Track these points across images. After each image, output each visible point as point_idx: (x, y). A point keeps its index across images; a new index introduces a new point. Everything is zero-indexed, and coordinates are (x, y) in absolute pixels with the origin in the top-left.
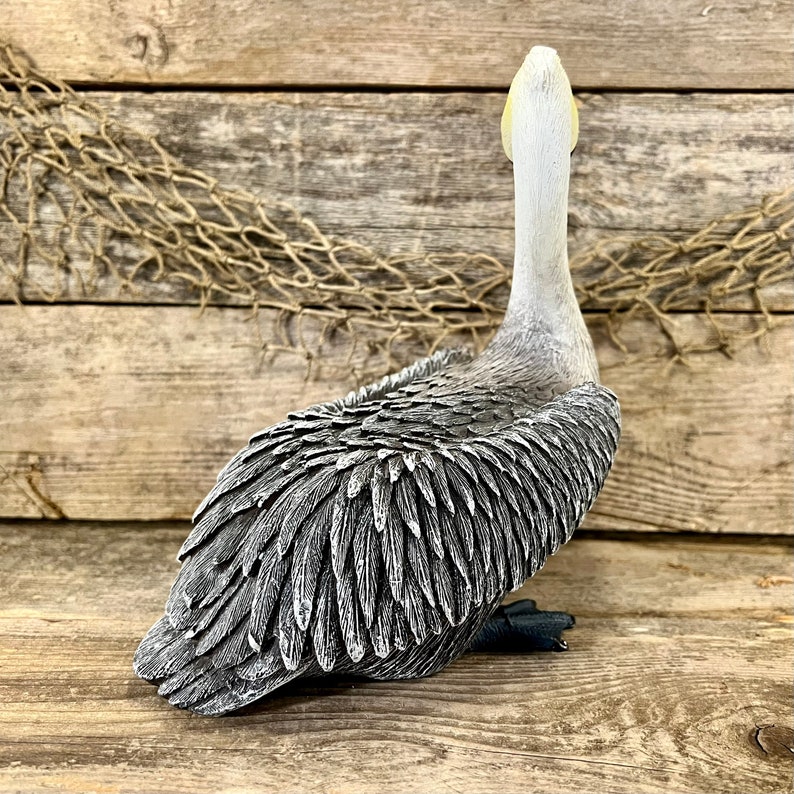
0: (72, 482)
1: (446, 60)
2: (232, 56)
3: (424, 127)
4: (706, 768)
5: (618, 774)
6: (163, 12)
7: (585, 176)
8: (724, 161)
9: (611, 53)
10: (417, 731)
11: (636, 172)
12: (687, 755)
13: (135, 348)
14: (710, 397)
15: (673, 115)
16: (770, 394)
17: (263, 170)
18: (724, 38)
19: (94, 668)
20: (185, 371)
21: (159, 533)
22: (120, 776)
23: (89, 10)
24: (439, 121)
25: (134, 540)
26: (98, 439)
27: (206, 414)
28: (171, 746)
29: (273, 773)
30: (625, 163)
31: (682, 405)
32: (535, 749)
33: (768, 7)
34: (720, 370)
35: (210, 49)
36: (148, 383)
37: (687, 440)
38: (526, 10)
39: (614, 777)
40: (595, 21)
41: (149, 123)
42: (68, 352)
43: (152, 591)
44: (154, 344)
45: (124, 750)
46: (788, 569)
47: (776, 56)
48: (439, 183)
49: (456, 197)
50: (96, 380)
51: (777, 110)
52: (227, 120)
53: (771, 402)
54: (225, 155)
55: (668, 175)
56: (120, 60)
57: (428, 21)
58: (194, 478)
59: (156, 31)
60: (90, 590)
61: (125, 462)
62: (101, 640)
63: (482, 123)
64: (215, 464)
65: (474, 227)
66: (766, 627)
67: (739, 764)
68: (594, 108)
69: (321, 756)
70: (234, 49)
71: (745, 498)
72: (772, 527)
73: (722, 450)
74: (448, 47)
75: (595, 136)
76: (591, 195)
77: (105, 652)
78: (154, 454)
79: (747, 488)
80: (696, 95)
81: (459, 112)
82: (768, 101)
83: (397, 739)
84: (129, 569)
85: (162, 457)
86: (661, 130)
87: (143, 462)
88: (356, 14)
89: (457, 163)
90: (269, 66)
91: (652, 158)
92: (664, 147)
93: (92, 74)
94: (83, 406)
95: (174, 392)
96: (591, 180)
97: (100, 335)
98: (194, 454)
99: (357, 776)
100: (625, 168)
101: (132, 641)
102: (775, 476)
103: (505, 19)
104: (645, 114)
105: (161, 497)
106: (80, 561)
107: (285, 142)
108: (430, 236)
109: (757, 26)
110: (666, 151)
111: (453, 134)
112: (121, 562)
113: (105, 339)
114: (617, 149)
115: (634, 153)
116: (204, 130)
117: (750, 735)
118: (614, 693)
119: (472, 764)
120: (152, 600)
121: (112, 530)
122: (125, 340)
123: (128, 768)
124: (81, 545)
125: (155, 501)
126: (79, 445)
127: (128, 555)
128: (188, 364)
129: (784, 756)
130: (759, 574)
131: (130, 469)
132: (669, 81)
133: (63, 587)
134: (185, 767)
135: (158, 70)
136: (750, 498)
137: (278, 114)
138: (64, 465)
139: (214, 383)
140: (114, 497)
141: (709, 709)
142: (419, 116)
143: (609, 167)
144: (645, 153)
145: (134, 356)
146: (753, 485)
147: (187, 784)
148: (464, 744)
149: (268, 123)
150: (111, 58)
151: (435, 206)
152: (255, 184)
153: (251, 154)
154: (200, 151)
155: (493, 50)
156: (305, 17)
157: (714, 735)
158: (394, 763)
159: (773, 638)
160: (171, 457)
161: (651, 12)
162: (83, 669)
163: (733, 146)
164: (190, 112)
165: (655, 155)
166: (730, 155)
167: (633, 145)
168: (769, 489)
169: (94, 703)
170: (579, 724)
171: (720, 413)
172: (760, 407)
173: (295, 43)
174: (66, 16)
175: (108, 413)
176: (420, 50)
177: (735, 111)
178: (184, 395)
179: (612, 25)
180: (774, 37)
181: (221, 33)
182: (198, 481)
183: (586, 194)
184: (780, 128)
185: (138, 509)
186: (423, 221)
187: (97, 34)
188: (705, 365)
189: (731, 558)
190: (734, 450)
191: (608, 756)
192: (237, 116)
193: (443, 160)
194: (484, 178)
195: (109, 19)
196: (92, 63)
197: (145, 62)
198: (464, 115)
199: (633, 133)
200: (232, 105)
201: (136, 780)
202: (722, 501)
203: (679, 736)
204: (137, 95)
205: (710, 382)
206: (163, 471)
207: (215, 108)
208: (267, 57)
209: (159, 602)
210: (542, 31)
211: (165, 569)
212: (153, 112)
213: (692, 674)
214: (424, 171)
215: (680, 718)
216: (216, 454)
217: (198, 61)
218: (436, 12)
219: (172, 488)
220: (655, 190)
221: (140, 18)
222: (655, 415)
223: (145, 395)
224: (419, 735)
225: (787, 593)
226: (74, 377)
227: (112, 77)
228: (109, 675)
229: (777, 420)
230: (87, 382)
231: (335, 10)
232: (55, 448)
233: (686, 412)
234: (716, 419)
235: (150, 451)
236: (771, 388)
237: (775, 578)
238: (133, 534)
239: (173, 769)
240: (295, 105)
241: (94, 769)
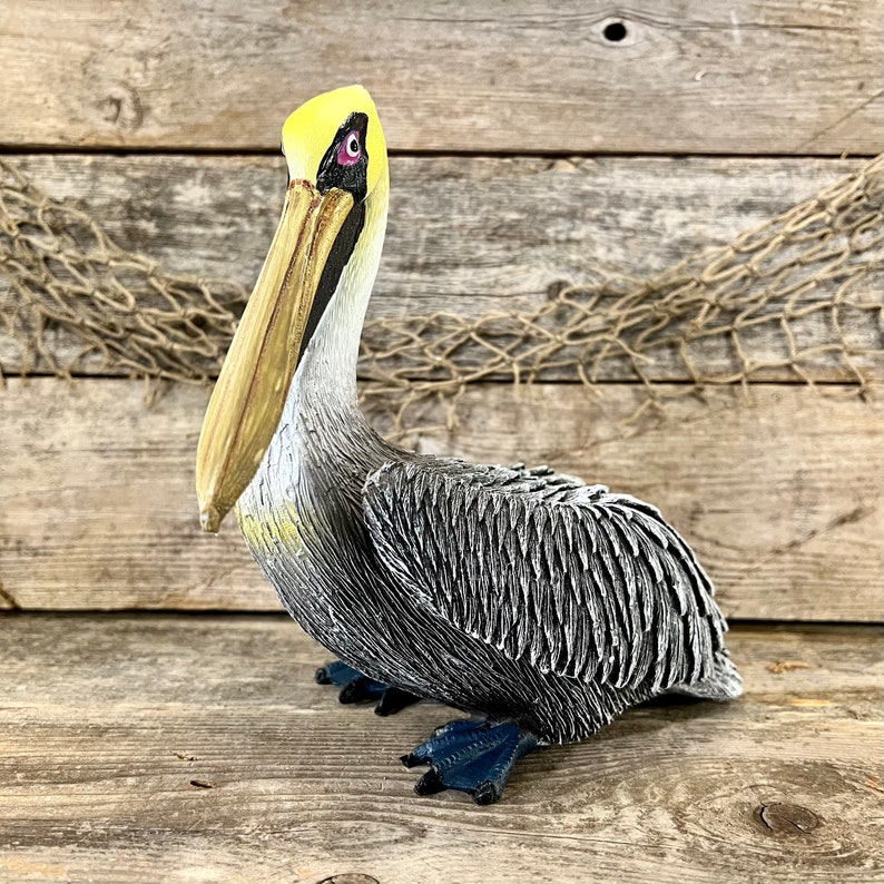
0: (27, 568)
1: (432, 123)
2: (209, 119)
3: (408, 192)
4: (705, 844)
5: (611, 851)
6: (138, 75)
7: (578, 242)
8: (723, 226)
9: (603, 116)
10: (395, 811)
11: (631, 237)
12: (686, 832)
13: (99, 423)
14: (715, 472)
15: (668, 180)
16: (779, 469)
17: (240, 236)
18: (718, 103)
19: (44, 754)
20: (154, 447)
21: (120, 624)
22: (68, 858)
23: (61, 73)
24: (425, 185)
25: (92, 631)
26: (56, 521)
27: (174, 493)
28: (125, 828)
29: (236, 853)
30: (619, 228)
31: (684, 481)
32: (523, 828)
33: (762, 72)
34: (724, 443)
35: (186, 112)
36: (113, 461)
37: (693, 519)
38: (514, 74)
39: (606, 853)
40: (586, 86)
41: (121, 186)
42: (27, 427)
43: (111, 680)
44: (120, 419)
45: (74, 832)
46: (803, 656)
47: (772, 121)
48: (426, 249)
49: (443, 263)
50: (57, 457)
51: (776, 175)
52: (203, 184)
53: (782, 477)
54: (200, 220)
55: (665, 241)
56: (92, 123)
57: (413, 85)
58: (160, 563)
59: (130, 94)
60: (42, 679)
61: (84, 546)
62: (53, 726)
63: (470, 188)
64: (184, 547)
65: (463, 295)
66: (777, 711)
67: (742, 839)
68: (587, 172)
69: (290, 836)
70: (211, 112)
71: (754, 581)
72: (787, 612)
73: (730, 529)
74: (434, 111)
75: (587, 201)
76: (584, 261)
77: (56, 738)
78: (117, 537)
79: (758, 570)
80: (692, 159)
81: (446, 176)
82: (765, 165)
83: (373, 819)
84: (87, 658)
85: (125, 541)
86: (656, 195)
87: (105, 545)
88: (339, 77)
89: (444, 228)
90: (247, 128)
91: (647, 223)
92: (659, 212)
93: (62, 138)
94: (41, 486)
95: (140, 469)
96: (584, 246)
97: (61, 409)
98: (160, 536)
99: (328, 855)
100: (618, 234)
101: (87, 727)
102: (788, 557)
103: (493, 82)
104: (639, 178)
105: (123, 584)
106: (32, 651)
107: (264, 207)
108: (416, 304)
109: (752, 91)
110: (662, 216)
111: (440, 199)
112: (78, 652)
113: (68, 414)
114: (611, 215)
115: (629, 218)
116: (179, 194)
117: (754, 813)
118: (610, 774)
119: (452, 842)
120: (111, 688)
121: (69, 621)
122: (89, 414)
123: (77, 849)
124: (35, 636)
125: (117, 589)
126: (36, 528)
127: (86, 644)
128: (156, 439)
129: (791, 832)
130: (771, 660)
131: (91, 553)
132: (663, 146)
133: (14, 676)
134: (140, 848)
135: (131, 133)
136: (761, 581)
137: (256, 178)
138: (19, 550)
139: (184, 459)
140: (73, 584)
141: (713, 788)
142: (404, 180)
143: (603, 233)
144: (640, 218)
145: (98, 431)
146: (765, 567)
147: (142, 864)
148: (445, 824)
149: (245, 187)
150: (81, 121)
151: (421, 273)
152: (231, 249)
153: (228, 219)
154: (174, 216)
155: (481, 113)
156: (285, 80)
157: (716, 813)
158: (368, 841)
159: (783, 721)
160: (135, 541)
161: (642, 77)
162: (32, 754)
163: (731, 210)
164: (164, 175)
165: (650, 220)
166: (727, 220)
167: (627, 209)
168: (782, 570)
169: (42, 788)
170: (571, 803)
171: (726, 489)
172: (768, 483)
173: (275, 106)
174: (37, 79)
175: (68, 492)
176: (405, 113)
177: (731, 176)
178: (151, 472)
179: (603, 89)
180: (770, 102)
181: (198, 96)
182: (164, 567)
183: (579, 261)
184: (778, 192)
185: (98, 597)
186: (409, 288)
187: (68, 97)
188: (708, 438)
189: (742, 646)
190: (741, 528)
191: (601, 834)
192: (213, 180)
193: (430, 226)
194: (473, 244)
195: (81, 81)
196: (62, 126)
197: (118, 125)
198: (451, 180)
199: (628, 198)
200: (208, 169)
201: (86, 861)
202: (732, 585)
203: (679, 816)
204: (108, 158)
205: (714, 456)
206: (126, 555)
207: (190, 172)
208: (244, 120)
209: (118, 690)
210: (532, 95)
211: (126, 658)
212: (125, 176)
213: (695, 755)
214: (410, 237)
215: (680, 796)
216: (184, 537)
217: (173, 124)
218: (422, 75)
219: (136, 574)
220: (651, 257)
221: (114, 80)
222: (657, 491)
223: (109, 472)
224: (398, 815)
225: (801, 677)
226: (33, 454)
227: (83, 140)
228: (60, 760)
229: (788, 497)
230: (46, 459)
231: (317, 74)
232: (9, 531)
233: (690, 488)
234: (721, 496)
235: (113, 533)
236: (779, 462)
237: (788, 664)
238: (92, 625)
239: (127, 851)
240: (274, 169)
241: (39, 851)
